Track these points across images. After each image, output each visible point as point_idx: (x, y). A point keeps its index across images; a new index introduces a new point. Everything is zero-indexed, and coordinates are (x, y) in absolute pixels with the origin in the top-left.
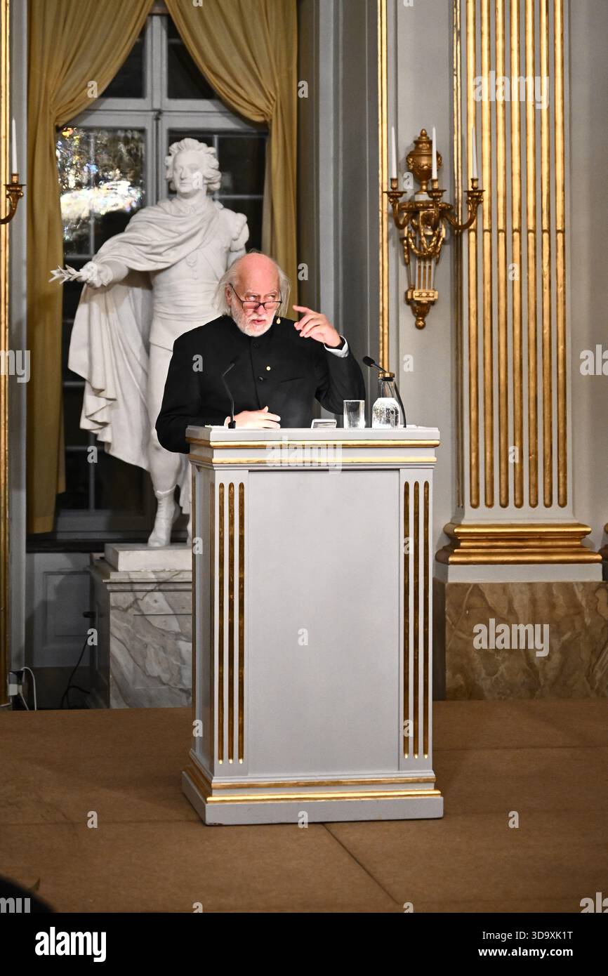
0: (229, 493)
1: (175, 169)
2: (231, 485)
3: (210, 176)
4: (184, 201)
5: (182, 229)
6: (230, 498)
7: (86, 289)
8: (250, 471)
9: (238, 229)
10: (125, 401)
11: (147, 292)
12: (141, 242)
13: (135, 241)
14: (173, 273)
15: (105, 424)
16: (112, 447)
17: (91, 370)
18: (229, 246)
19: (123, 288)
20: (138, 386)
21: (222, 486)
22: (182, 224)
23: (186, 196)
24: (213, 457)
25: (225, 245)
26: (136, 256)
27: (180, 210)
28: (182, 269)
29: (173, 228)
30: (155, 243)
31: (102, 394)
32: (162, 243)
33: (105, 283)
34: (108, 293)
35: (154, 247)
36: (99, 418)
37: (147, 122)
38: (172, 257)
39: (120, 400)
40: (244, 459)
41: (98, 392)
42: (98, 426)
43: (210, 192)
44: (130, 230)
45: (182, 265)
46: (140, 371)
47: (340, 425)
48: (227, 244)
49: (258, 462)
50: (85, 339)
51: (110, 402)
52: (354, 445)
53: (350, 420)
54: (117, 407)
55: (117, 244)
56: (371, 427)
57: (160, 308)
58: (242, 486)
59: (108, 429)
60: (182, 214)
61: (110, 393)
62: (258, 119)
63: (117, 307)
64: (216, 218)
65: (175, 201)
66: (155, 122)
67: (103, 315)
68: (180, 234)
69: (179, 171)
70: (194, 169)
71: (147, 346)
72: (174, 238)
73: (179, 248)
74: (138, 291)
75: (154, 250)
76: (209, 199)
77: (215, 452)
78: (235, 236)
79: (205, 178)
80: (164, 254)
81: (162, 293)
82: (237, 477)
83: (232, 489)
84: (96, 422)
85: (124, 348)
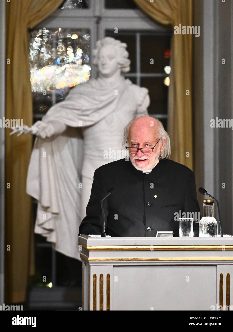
0: (100, 281)
1: (99, 58)
2: (101, 276)
3: (122, 62)
4: (105, 79)
5: (103, 98)
6: (100, 284)
7: (38, 141)
8: (114, 266)
9: (141, 98)
10: (66, 215)
11: (81, 141)
12: (74, 107)
13: (71, 107)
14: (96, 128)
15: (51, 231)
16: (57, 246)
17: (41, 194)
18: (135, 109)
19: (64, 139)
20: (74, 205)
21: (95, 276)
22: (103, 95)
23: (106, 76)
24: (89, 257)
25: (132, 109)
26: (71, 116)
27: (102, 86)
28: (103, 125)
29: (97, 98)
30: (84, 108)
31: (49, 210)
32: (89, 108)
33: (49, 135)
34: (53, 142)
35: (83, 111)
36: (47, 226)
37: (91, 25)
38: (95, 117)
39: (62, 214)
40: (110, 258)
41: (46, 209)
42: (46, 232)
43: (122, 73)
44: (69, 99)
45: (103, 123)
46: (76, 195)
47: (176, 234)
48: (133, 108)
49: (119, 260)
50: (37, 173)
51: (54, 216)
52: (185, 249)
53: (183, 232)
54: (61, 219)
55: (59, 109)
56: (198, 236)
57: (88, 152)
58: (108, 276)
59: (54, 234)
60: (103, 88)
61: (55, 209)
62: (166, 22)
63: (60, 151)
64: (126, 91)
65: (99, 80)
66: (95, 25)
67: (50, 157)
68: (102, 102)
69: (102, 59)
70: (111, 58)
71: (80, 178)
72: (97, 104)
73: (101, 111)
74: (75, 141)
75: (83, 113)
76: (122, 78)
77: (91, 253)
78: (139, 102)
79: (119, 64)
80: (91, 115)
81: (89, 142)
82: (105, 270)
83: (102, 278)
84: (45, 229)
85: (65, 179)
